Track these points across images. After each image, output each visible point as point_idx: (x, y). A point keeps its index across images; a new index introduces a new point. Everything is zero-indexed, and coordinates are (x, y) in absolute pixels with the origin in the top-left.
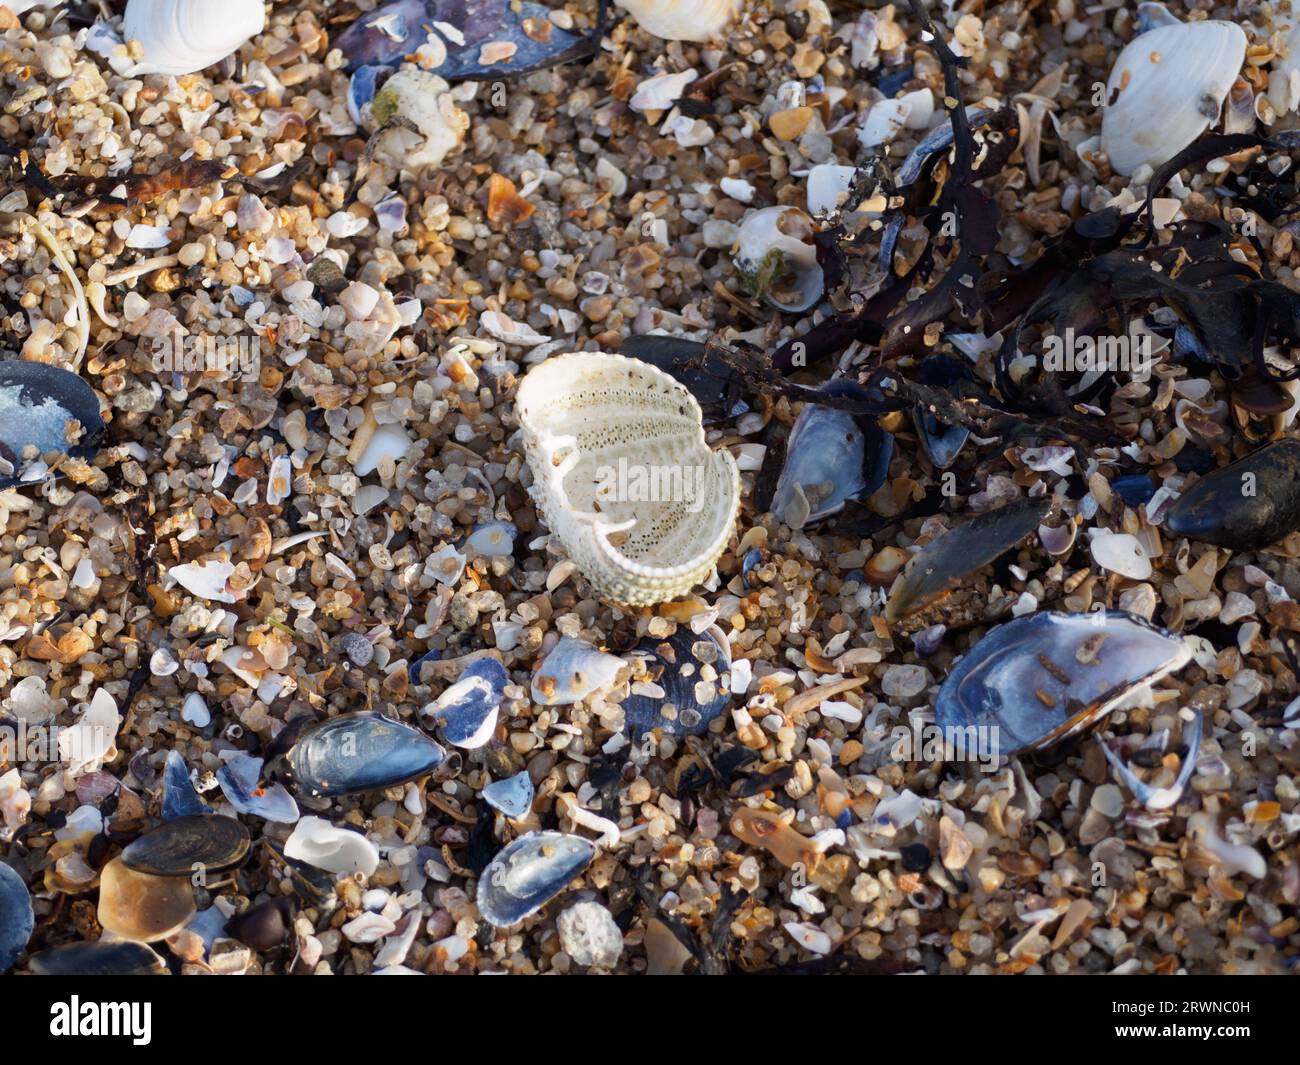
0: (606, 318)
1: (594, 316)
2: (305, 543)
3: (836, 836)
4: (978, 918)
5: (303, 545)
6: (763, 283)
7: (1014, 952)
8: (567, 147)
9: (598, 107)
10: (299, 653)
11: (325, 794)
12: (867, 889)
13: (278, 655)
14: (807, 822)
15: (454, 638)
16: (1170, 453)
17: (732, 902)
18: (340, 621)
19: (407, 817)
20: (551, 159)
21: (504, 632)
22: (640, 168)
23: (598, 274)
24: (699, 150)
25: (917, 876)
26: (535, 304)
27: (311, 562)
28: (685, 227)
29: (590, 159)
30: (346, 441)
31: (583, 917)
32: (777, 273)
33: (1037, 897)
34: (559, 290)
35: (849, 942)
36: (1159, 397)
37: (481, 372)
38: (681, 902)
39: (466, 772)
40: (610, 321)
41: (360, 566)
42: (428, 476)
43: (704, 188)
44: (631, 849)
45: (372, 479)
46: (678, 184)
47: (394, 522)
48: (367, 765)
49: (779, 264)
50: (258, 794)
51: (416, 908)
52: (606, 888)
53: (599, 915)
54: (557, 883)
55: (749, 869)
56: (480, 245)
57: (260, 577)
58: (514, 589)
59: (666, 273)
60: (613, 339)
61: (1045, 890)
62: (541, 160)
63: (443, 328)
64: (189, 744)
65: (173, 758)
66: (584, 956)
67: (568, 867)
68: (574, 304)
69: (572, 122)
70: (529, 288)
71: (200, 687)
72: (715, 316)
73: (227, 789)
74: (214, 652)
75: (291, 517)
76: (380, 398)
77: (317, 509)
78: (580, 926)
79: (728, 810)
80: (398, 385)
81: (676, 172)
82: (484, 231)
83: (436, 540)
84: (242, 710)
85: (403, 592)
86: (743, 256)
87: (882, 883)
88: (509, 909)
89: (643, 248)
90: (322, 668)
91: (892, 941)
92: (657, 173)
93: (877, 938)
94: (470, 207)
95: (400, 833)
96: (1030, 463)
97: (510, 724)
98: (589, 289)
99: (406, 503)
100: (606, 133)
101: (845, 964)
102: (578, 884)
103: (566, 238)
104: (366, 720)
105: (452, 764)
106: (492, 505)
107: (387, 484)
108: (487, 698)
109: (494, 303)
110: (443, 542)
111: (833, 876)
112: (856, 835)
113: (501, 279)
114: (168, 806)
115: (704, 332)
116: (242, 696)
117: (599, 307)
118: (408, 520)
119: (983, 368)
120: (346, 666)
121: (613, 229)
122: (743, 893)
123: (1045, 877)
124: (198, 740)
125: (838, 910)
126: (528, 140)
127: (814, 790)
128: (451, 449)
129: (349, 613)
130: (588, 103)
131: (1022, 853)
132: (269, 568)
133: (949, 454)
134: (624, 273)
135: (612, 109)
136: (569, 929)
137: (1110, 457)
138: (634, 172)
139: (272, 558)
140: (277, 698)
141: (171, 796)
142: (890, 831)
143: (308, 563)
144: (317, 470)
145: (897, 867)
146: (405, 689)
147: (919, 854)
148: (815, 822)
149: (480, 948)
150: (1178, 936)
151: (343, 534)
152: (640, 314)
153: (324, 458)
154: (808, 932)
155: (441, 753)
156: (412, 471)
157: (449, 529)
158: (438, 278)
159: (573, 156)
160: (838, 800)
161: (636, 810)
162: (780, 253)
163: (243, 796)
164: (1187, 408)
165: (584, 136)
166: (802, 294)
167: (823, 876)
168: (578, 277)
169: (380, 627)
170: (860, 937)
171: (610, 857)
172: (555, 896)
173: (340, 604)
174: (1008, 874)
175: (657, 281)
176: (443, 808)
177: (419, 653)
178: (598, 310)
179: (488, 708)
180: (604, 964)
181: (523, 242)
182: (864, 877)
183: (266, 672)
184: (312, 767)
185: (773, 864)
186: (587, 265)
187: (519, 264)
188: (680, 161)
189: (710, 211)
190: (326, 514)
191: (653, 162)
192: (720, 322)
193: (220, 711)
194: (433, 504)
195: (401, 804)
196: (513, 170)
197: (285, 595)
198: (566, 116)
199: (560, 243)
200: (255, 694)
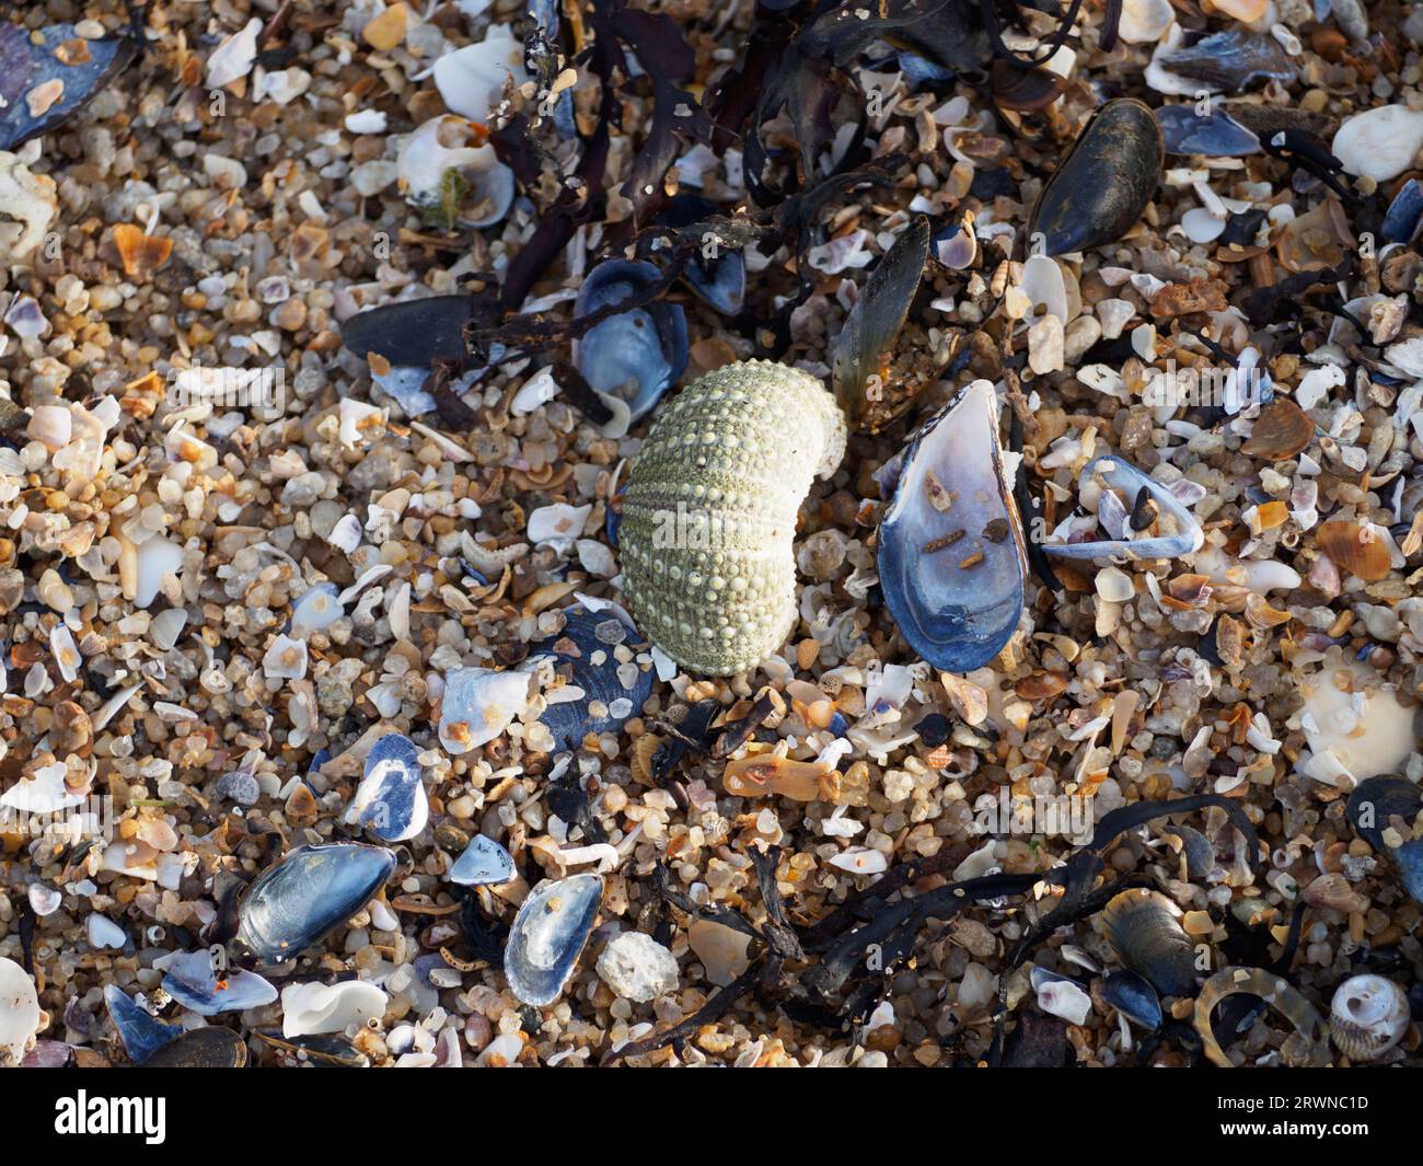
0: (307, 321)
1: (293, 325)
2: (126, 704)
3: (841, 747)
4: (1025, 760)
5: (126, 708)
6: (451, 210)
7: (1079, 778)
8: (162, 161)
9: (173, 103)
10: (180, 822)
11: (290, 955)
12: (899, 786)
13: (160, 834)
14: (802, 745)
15: (334, 730)
16: (963, 189)
17: (765, 865)
18: (204, 768)
19: (386, 938)
20: (152, 180)
21: (382, 698)
22: (250, 147)
23: (273, 279)
24: (301, 99)
25: (944, 747)
26: (222, 341)
27: (142, 721)
28: (330, 186)
29: (191, 163)
30: (113, 578)
31: (624, 953)
32: (459, 192)
33: (1077, 710)
34: (242, 316)
35: (903, 847)
36: (922, 138)
37: (211, 439)
38: (711, 890)
39: (419, 862)
40: (313, 323)
41: (194, 700)
42: (220, 574)
43: (332, 138)
44: (633, 859)
45: (160, 604)
46: (299, 146)
47: (209, 639)
48: (315, 904)
49: (457, 181)
50: (221, 988)
51: (445, 1026)
52: (626, 912)
53: (639, 943)
54: (578, 932)
55: (767, 823)
56: (132, 306)
57: (95, 762)
58: (364, 649)
59: (338, 245)
60: (328, 342)
61: (1081, 700)
62: (145, 187)
63: (147, 412)
64: (115, 970)
65: (110, 993)
66: (644, 991)
67: (582, 911)
68: (263, 323)
69: (153, 132)
70: (207, 327)
71: (97, 906)
72: (411, 266)
73: (182, 999)
74: (94, 863)
75: (97, 684)
76: (125, 518)
77: (122, 664)
78: (626, 965)
79: (712, 773)
80: (138, 494)
81: (290, 134)
82: (129, 290)
83: (261, 637)
84: (154, 909)
85: (255, 706)
86: (416, 191)
87: (911, 772)
88: (545, 982)
89: (303, 230)
90: (212, 826)
91: (946, 825)
92: (270, 144)
93: (929, 829)
94: (101, 271)
95: (388, 958)
96: (822, 267)
97: (440, 794)
98: (271, 299)
99: (211, 613)
100: (197, 126)
101: (912, 871)
102: (598, 922)
103: (215, 257)
104: (294, 859)
105: (401, 859)
106: (298, 572)
107: (180, 604)
108: (406, 777)
109: (180, 360)
110: (271, 636)
111: (859, 788)
112: (859, 735)
113: (172, 331)
114: (132, 1046)
115: (412, 288)
116: (147, 895)
117: (295, 315)
118: (221, 630)
119: (713, 190)
120: (236, 811)
121: (260, 224)
122: (773, 850)
123: (1074, 687)
124: (121, 961)
125: (875, 820)
126: (119, 172)
127: (790, 710)
128: (224, 536)
129: (210, 755)
130: (162, 105)
131: (1038, 674)
132: (100, 747)
133: (733, 296)
134: (295, 265)
135: (189, 99)
136: (617, 973)
137: (901, 222)
138: (245, 154)
139: (97, 736)
140: (183, 879)
141: (129, 1033)
142: (893, 716)
143: (139, 724)
144: (99, 623)
145: (919, 749)
146: (314, 806)
147: (936, 725)
148: (812, 742)
149: (532, 1035)
150: (1236, 682)
151: (163, 676)
152: (337, 300)
153: (100, 607)
154: (858, 857)
155: (388, 855)
156: (201, 578)
157: (269, 619)
158: (107, 361)
159: (173, 166)
160: (822, 709)
161: (621, 818)
162: (454, 170)
163: (203, 998)
164: (956, 136)
165: (173, 141)
166: (492, 202)
167: (850, 794)
168: (251, 292)
169: (249, 754)
170: (912, 836)
171: (615, 878)
172: (584, 946)
173: (197, 750)
174: (1032, 702)
175: (334, 257)
176: (416, 910)
177: (305, 762)
178: (295, 318)
179: (411, 787)
180: (667, 990)
181: (174, 282)
182: (892, 775)
183: (157, 857)
184: (262, 933)
185: (786, 805)
186: (255, 276)
187: (183, 307)
188: (288, 120)
189: (348, 158)
190: (134, 664)
191: (260, 134)
192: (420, 269)
193: (130, 920)
194: (241, 601)
195: (371, 927)
196: (124, 212)
197: (132, 769)
198: (144, 127)
199: (214, 265)
200: (159, 888)
